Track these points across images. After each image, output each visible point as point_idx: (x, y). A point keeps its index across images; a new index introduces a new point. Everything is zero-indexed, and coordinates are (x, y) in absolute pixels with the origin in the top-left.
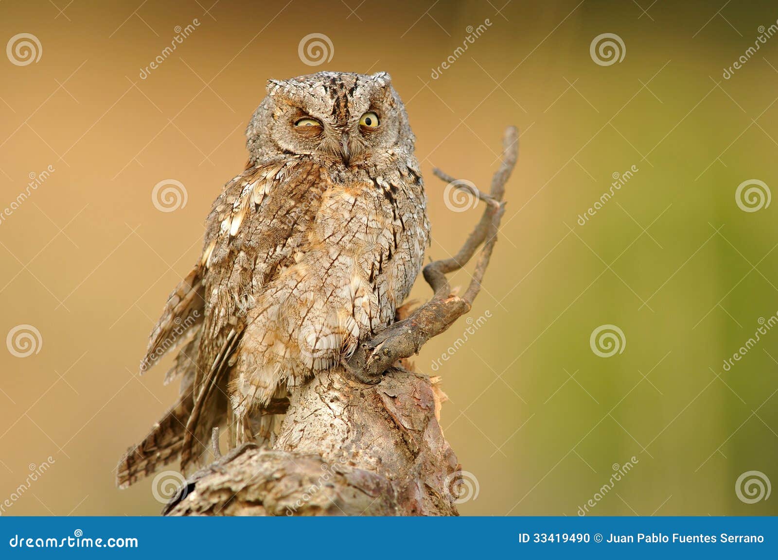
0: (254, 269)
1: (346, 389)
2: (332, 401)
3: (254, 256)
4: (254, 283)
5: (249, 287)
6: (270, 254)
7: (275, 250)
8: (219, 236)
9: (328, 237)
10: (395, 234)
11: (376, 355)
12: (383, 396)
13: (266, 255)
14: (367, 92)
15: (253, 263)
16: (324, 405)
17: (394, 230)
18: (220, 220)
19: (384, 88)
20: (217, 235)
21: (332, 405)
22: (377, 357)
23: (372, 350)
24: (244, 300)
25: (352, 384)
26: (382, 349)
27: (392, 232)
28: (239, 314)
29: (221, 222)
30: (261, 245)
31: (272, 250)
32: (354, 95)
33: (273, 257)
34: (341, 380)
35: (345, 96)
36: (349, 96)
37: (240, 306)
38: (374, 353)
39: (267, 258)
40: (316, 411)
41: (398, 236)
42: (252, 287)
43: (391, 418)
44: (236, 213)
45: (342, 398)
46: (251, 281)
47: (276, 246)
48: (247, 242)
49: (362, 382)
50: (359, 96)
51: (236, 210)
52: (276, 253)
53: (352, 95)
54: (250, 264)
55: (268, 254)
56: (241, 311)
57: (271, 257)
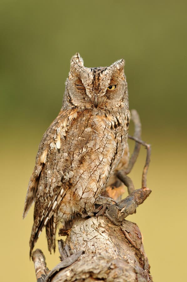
0: (73, 160)
1: (107, 227)
2: (103, 233)
3: (72, 154)
4: (73, 165)
5: (70, 168)
6: (80, 152)
7: (82, 150)
8: (51, 150)
9: (97, 149)
10: (117, 144)
11: (122, 213)
12: (125, 231)
13: (78, 153)
14: (111, 72)
15: (72, 157)
16: (99, 234)
17: (117, 142)
18: (48, 144)
19: (119, 70)
20: (50, 150)
21: (103, 234)
22: (123, 214)
23: (121, 210)
24: (67, 174)
25: (110, 225)
26: (125, 210)
27: (116, 142)
28: (64, 181)
29: (50, 144)
30: (75, 149)
31: (81, 150)
32: (103, 73)
33: (82, 153)
34: (105, 223)
35: (99, 74)
36: (100, 74)
37: (65, 177)
38: (121, 212)
39: (79, 154)
40: (95, 236)
41: (118, 144)
42: (72, 168)
43: (130, 242)
44: (56, 141)
45: (106, 231)
46: (71, 165)
47: (82, 148)
48: (69, 150)
49: (115, 224)
50: (106, 74)
51: (56, 139)
52: (83, 151)
53: (102, 74)
54: (71, 158)
55: (79, 152)
56: (66, 179)
57: (81, 153)
